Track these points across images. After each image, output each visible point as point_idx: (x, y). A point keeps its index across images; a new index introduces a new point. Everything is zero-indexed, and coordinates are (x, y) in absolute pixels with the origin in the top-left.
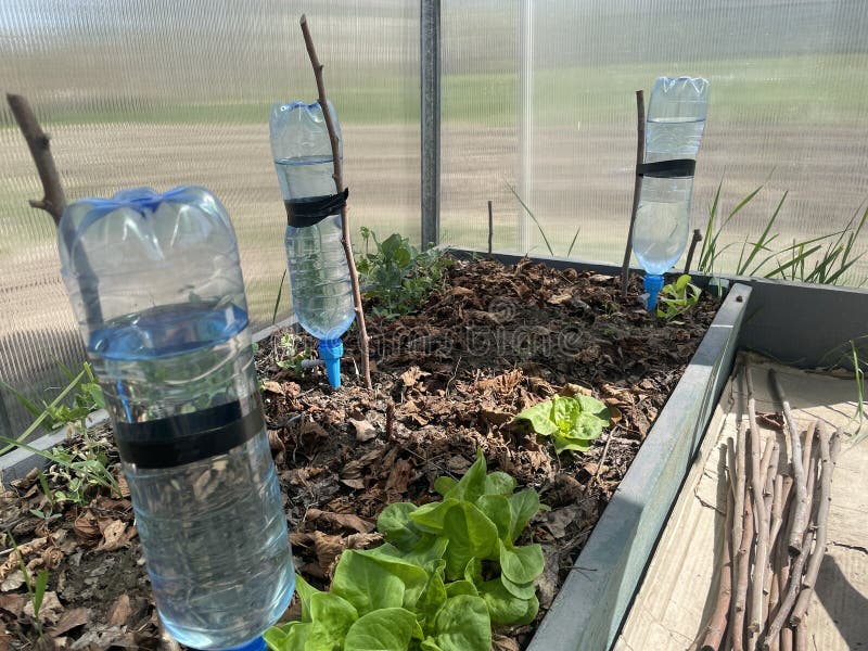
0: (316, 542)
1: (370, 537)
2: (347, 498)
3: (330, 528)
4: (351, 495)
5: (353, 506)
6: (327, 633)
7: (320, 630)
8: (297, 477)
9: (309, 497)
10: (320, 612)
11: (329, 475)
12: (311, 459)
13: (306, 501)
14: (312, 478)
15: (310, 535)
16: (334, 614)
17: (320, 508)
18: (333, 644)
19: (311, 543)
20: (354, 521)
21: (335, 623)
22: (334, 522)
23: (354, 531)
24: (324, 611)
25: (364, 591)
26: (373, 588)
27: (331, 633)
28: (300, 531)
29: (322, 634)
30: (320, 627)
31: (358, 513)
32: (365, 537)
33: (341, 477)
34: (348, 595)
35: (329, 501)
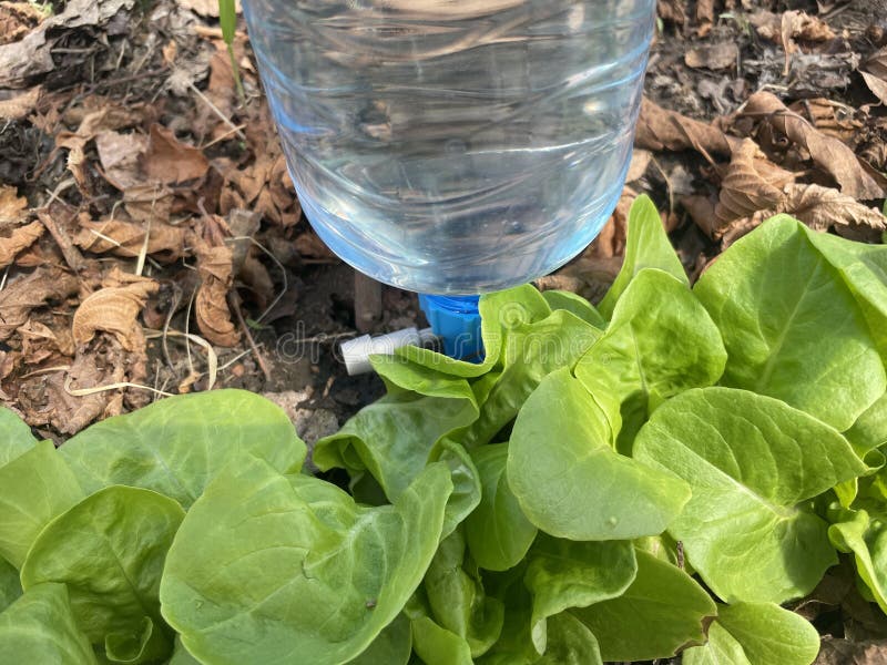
0: (735, 161)
1: (859, 213)
2: (852, 110)
3: (780, 147)
4: (866, 108)
5: (856, 128)
6: (636, 357)
7: (623, 346)
8: (778, 25)
9: (777, 72)
10: (643, 313)
11: (842, 49)
12: (823, 10)
13: (767, 76)
14: (804, 40)
15: (731, 142)
16: (672, 335)
17: (787, 101)
18: (638, 386)
19: (724, 156)
20: (843, 162)
21: (665, 350)
22: (798, 141)
23: (831, 182)
24: (654, 316)
25: (771, 332)
26: (796, 339)
27: (644, 363)
28: (720, 125)
29: (623, 356)
30: (628, 341)
31: (861, 150)
32: (845, 204)
33: (864, 65)
34: (726, 317)
35: (812, 96)
